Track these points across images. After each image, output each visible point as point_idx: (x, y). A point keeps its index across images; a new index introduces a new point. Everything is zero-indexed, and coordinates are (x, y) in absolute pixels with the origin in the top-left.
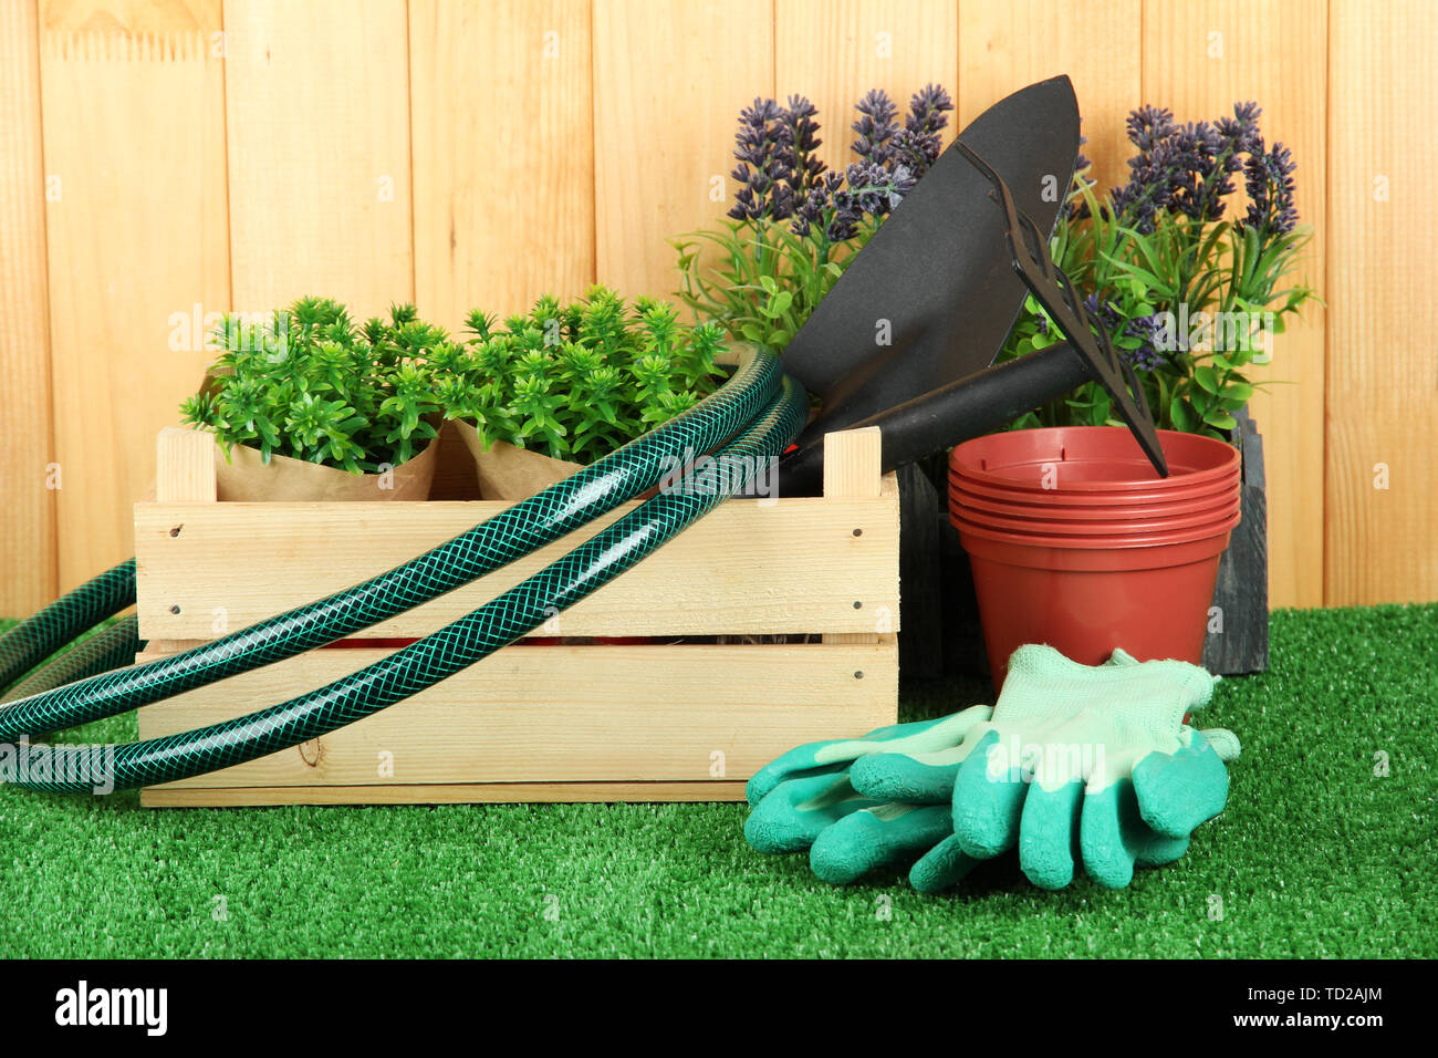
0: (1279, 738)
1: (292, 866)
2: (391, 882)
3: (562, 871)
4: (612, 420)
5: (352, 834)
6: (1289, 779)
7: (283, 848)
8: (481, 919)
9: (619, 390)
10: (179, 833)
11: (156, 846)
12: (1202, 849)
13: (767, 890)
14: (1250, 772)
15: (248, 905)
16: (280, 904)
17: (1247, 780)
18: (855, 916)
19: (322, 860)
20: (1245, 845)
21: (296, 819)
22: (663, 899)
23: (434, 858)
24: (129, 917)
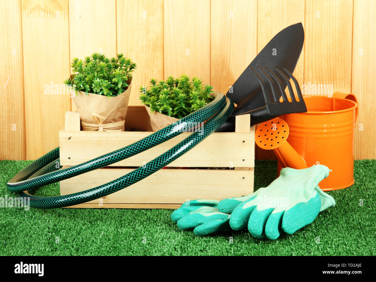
0: (342, 199)
1: (85, 235)
2: (111, 240)
3: (156, 237)
4: (184, 107)
5: (100, 225)
6: (345, 211)
7: (82, 229)
8: (134, 252)
9: (186, 99)
10: (55, 225)
11: (49, 228)
12: (324, 232)
13: (210, 244)
14: (335, 209)
15: (73, 247)
16: (81, 247)
17: (334, 211)
18: (234, 252)
19: (92, 233)
20: (336, 231)
21: (86, 221)
22: (183, 246)
23: (122, 233)
24: (41, 250)
